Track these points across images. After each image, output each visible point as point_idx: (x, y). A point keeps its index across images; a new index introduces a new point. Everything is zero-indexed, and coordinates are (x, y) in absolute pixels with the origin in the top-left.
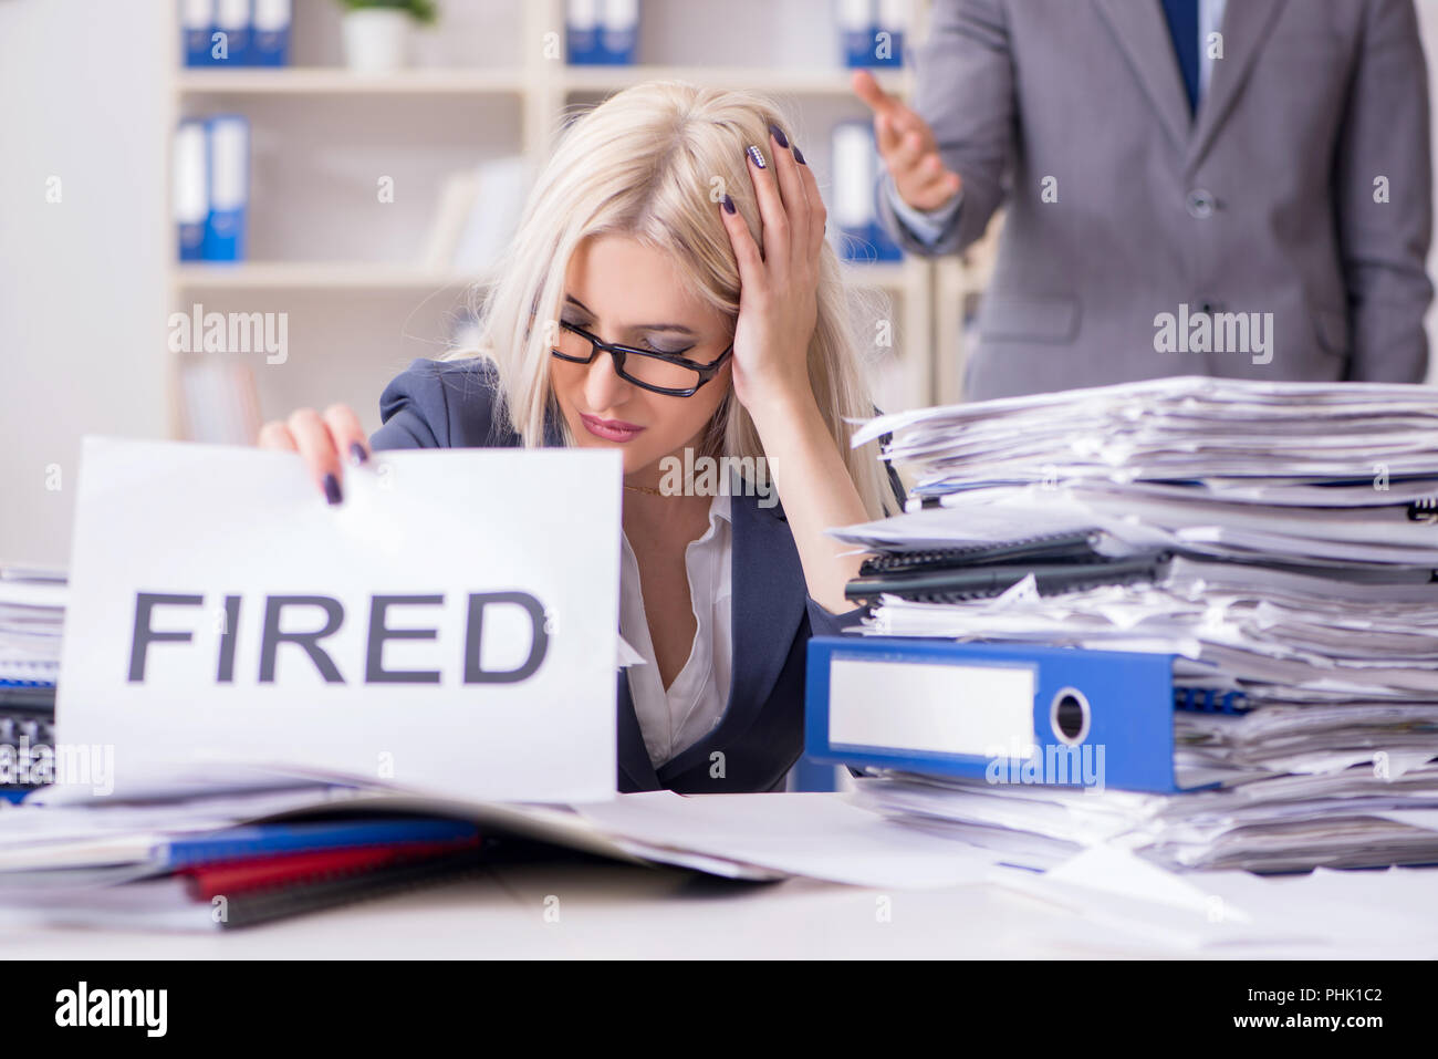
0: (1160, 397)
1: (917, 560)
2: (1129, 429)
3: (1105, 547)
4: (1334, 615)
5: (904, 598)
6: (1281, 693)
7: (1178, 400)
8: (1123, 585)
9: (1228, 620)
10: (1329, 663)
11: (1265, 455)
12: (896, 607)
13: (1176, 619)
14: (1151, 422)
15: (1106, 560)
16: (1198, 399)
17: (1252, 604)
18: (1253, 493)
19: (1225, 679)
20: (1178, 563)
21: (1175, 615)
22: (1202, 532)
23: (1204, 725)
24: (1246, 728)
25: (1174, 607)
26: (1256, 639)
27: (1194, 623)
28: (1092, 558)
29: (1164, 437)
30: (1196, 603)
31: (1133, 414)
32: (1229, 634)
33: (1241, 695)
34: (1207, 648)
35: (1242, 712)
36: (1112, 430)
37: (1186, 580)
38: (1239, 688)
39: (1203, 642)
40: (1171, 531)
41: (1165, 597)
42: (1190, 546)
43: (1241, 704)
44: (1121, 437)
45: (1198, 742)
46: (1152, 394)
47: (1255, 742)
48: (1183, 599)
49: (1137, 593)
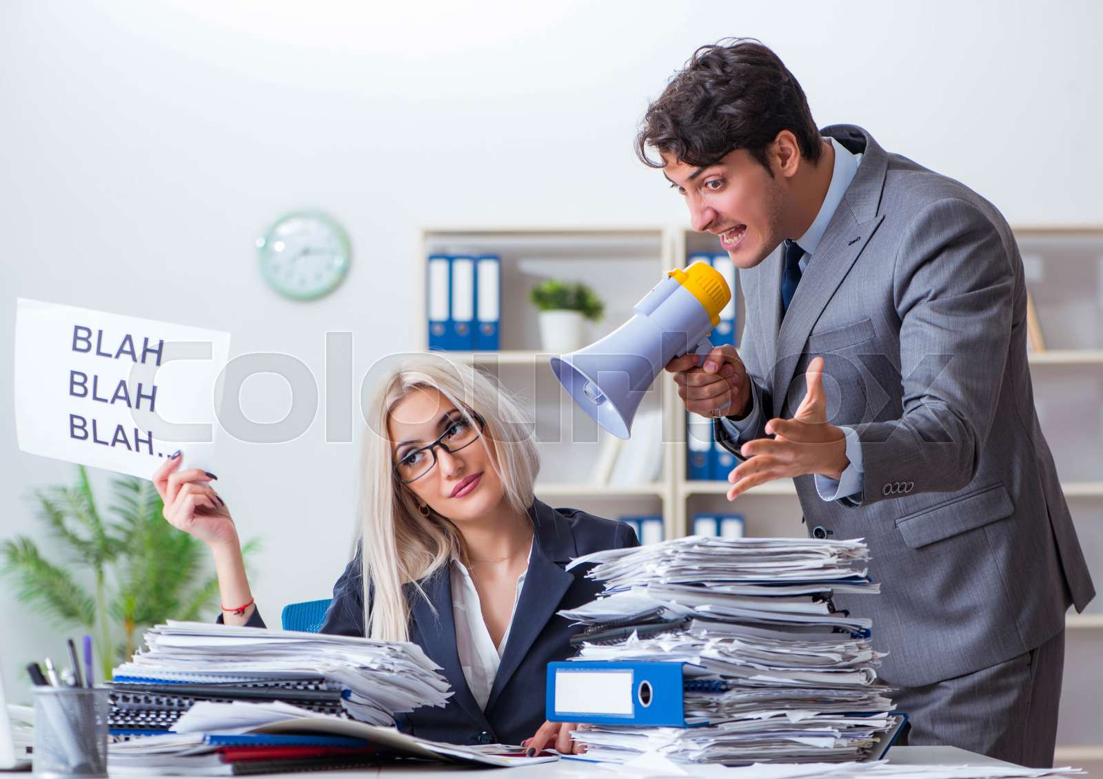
0: (681, 544)
1: (602, 626)
2: (668, 560)
3: (666, 615)
4: (774, 646)
5: (592, 643)
6: (741, 682)
7: (691, 546)
8: (671, 633)
9: (714, 648)
10: (766, 668)
11: (735, 571)
12: (590, 647)
13: (695, 647)
14: (677, 556)
15: (667, 621)
16: (700, 545)
17: (731, 641)
18: (728, 589)
19: (716, 674)
20: (694, 621)
21: (693, 645)
22: (704, 607)
23: (707, 697)
24: (724, 698)
25: (693, 642)
26: (727, 656)
27: (701, 649)
28: (659, 620)
29: (685, 562)
30: (703, 640)
31: (669, 552)
32: (713, 654)
33: (724, 683)
34: (704, 660)
35: (724, 691)
36: (660, 560)
37: (699, 629)
38: (722, 680)
39: (701, 657)
40: (692, 607)
41: (689, 638)
42: (701, 614)
43: (723, 687)
44: (664, 563)
45: (705, 706)
46: (679, 543)
47: (730, 705)
48: (696, 638)
49: (678, 636)
